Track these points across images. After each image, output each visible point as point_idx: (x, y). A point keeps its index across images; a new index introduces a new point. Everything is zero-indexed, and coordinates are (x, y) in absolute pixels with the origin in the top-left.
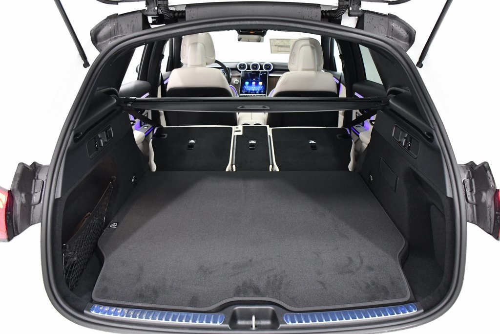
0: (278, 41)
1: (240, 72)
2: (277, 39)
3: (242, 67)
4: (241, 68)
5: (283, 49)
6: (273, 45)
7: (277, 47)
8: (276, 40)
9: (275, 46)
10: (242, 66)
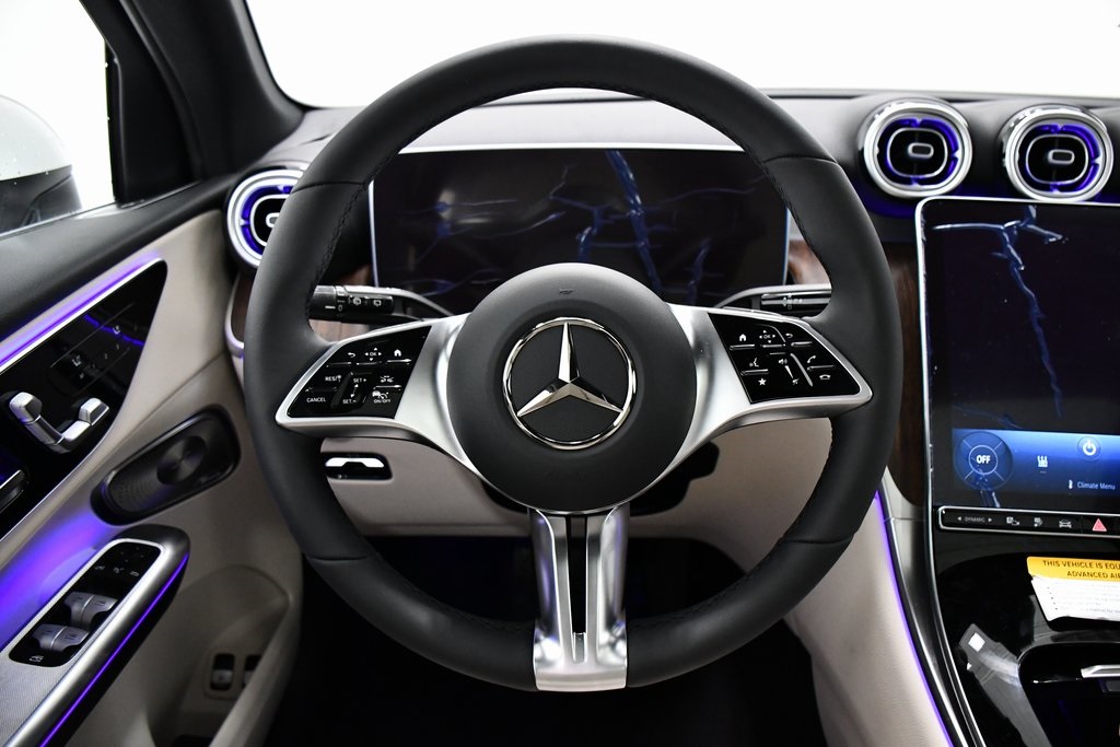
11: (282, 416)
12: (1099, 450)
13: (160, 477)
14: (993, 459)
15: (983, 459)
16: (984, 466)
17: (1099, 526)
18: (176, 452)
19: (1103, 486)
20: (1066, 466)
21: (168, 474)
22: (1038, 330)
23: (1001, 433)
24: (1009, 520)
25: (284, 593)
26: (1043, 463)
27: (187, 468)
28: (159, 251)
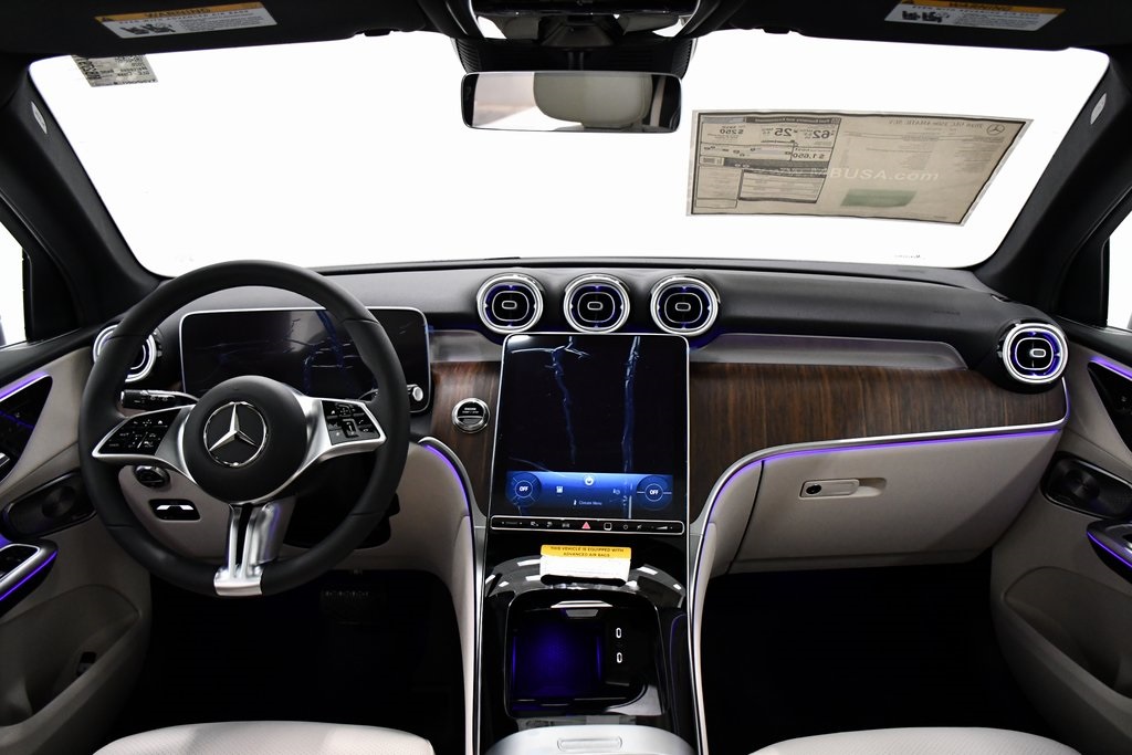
0: (753, 133)
1: (498, 339)
2: (752, 118)
3: (510, 305)
4: (499, 314)
5: (774, 184)
6: (709, 160)
7: (736, 172)
8: (738, 124)
9: (728, 162)
10: (509, 302)
11: (95, 453)
12: (595, 483)
13: (44, 512)
14: (529, 489)
15: (523, 489)
16: (524, 493)
17: (586, 526)
18: (55, 496)
19: (595, 503)
20: (573, 491)
21: (50, 510)
22: (567, 412)
23: (535, 473)
24: (532, 523)
25: (137, 611)
26: (560, 490)
27: (63, 508)
28: (48, 371)
